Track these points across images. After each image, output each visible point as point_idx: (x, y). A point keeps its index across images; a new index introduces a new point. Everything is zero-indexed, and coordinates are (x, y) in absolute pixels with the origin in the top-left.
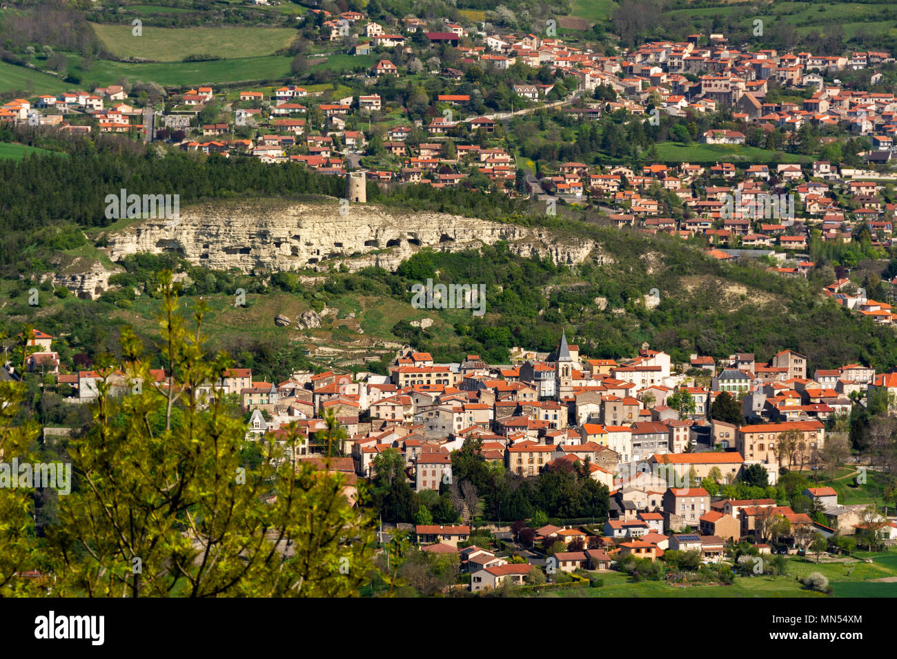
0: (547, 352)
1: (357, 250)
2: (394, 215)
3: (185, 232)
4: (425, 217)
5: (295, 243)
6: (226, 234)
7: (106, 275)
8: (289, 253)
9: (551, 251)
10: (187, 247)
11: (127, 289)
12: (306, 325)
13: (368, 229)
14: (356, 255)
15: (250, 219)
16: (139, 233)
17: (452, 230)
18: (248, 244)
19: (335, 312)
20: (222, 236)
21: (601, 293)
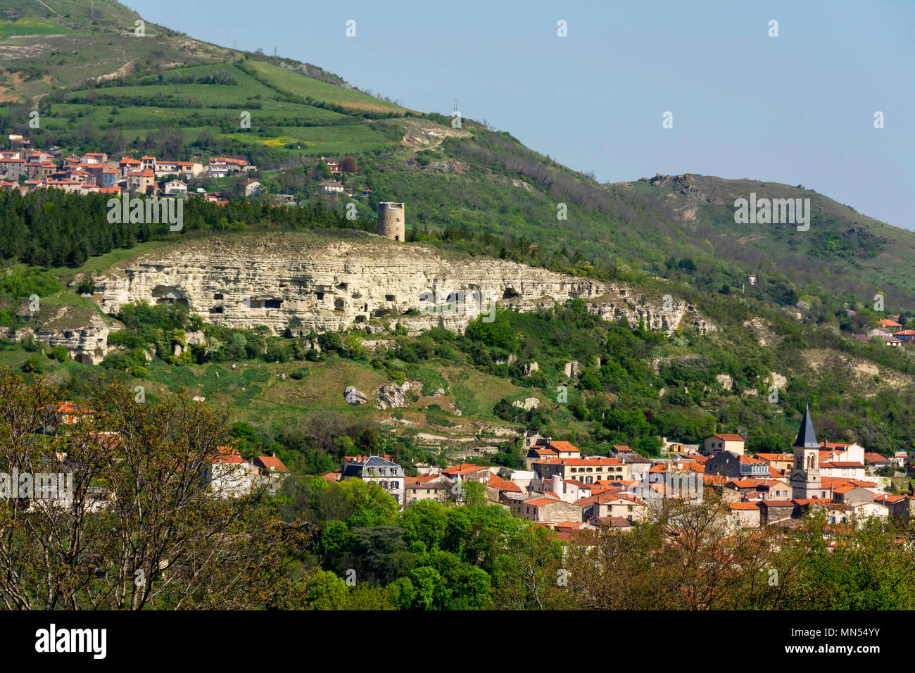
0: (694, 443)
1: (411, 305)
2: (450, 260)
3: (191, 276)
4: (486, 263)
5: (341, 293)
6: (251, 279)
7: (104, 333)
8: (333, 307)
9: (641, 313)
10: (194, 297)
11: (136, 351)
12: (389, 403)
13: (423, 279)
14: (412, 313)
15: (279, 261)
16: (131, 275)
17: (518, 282)
18: (279, 294)
19: (418, 387)
20: (243, 283)
21: (723, 368)
